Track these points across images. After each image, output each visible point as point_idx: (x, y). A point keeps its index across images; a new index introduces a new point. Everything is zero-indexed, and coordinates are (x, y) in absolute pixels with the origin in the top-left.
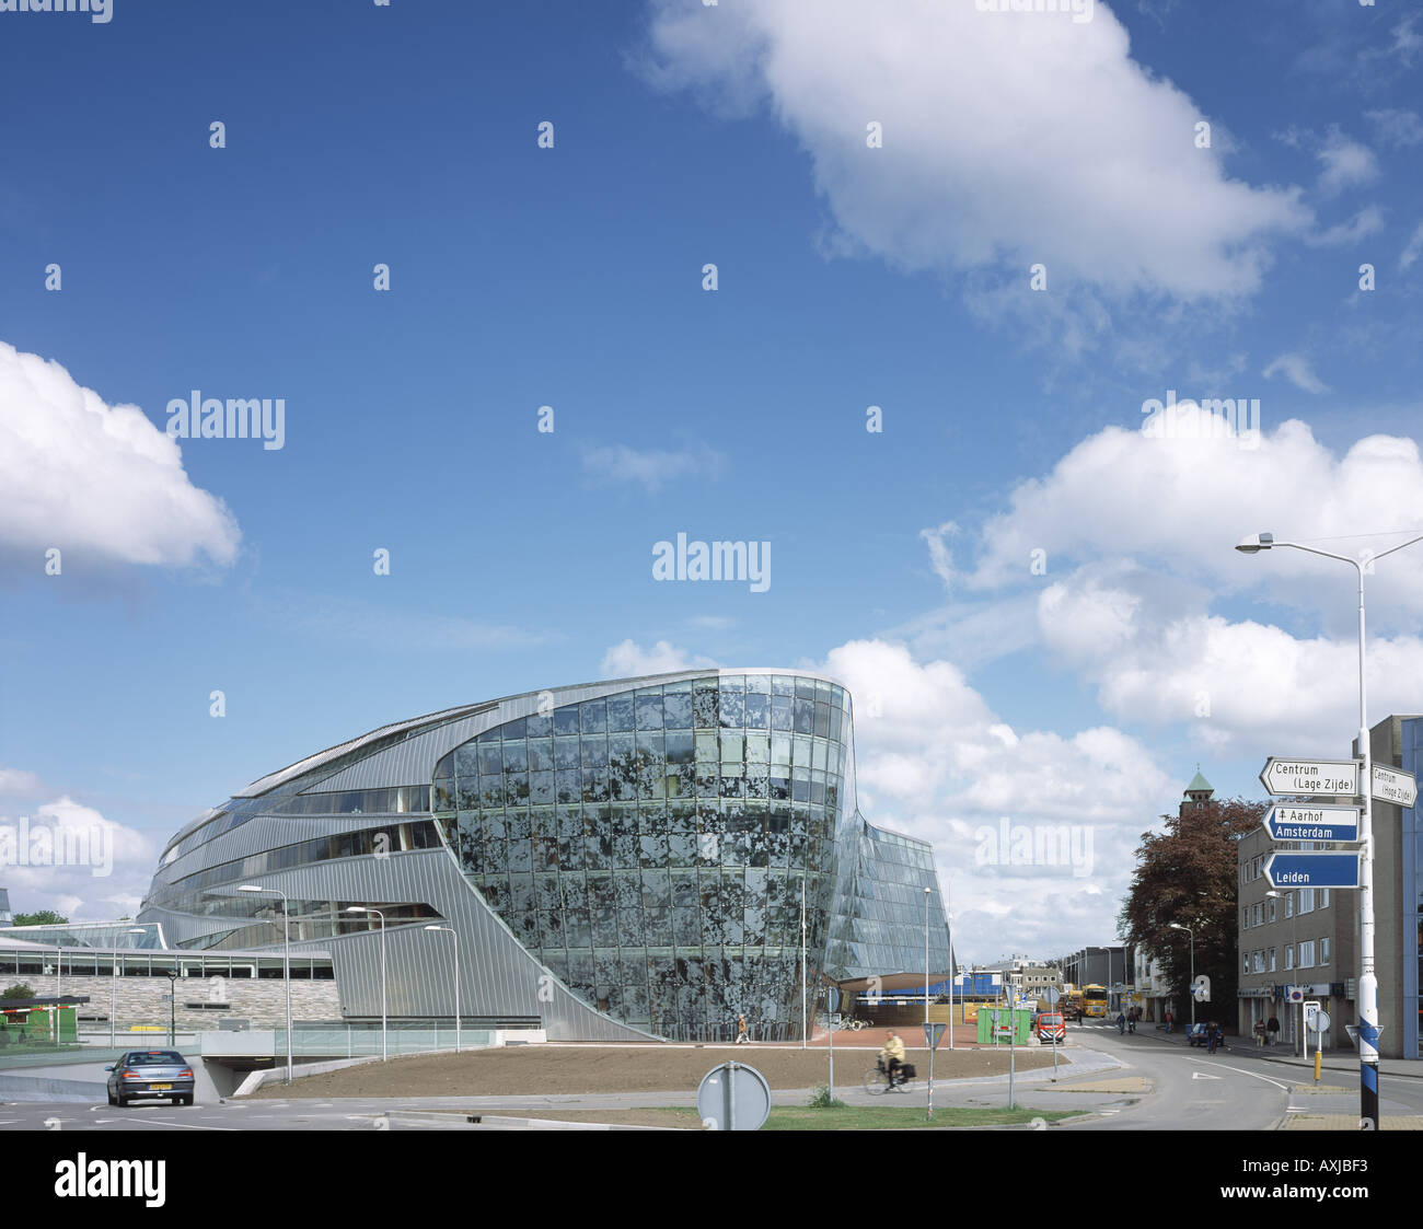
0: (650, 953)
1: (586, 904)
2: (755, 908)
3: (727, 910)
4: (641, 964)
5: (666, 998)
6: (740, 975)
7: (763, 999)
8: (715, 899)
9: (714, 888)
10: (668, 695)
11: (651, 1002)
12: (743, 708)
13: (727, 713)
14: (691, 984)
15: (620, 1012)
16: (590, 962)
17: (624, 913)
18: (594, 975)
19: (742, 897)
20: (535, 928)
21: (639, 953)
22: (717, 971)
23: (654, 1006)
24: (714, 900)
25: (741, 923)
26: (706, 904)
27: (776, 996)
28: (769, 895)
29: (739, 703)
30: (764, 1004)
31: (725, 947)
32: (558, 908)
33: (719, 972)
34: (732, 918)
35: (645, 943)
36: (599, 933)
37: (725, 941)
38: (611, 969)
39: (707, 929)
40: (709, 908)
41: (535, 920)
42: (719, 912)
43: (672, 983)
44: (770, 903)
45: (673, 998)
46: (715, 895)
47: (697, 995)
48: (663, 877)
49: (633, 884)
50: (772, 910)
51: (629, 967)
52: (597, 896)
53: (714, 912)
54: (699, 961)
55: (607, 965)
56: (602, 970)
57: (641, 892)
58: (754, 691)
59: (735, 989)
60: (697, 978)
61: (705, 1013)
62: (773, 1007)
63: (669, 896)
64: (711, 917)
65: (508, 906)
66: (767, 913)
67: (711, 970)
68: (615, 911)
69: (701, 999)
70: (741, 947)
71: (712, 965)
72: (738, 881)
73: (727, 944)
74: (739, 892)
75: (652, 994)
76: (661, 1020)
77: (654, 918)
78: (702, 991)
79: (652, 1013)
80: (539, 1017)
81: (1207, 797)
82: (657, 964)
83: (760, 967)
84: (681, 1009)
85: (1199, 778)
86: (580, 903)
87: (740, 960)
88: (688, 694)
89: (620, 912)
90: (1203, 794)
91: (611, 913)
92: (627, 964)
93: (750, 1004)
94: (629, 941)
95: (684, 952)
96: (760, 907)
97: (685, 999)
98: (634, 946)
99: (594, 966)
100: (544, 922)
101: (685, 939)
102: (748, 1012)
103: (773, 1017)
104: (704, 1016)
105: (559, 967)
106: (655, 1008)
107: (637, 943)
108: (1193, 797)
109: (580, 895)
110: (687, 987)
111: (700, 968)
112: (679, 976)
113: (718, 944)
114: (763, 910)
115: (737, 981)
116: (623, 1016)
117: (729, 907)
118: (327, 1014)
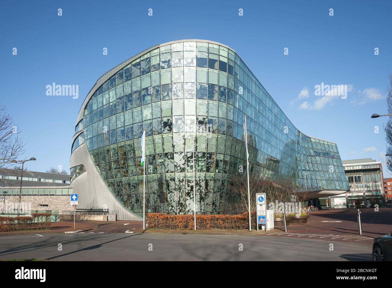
83: (184, 183)
87: (174, 179)
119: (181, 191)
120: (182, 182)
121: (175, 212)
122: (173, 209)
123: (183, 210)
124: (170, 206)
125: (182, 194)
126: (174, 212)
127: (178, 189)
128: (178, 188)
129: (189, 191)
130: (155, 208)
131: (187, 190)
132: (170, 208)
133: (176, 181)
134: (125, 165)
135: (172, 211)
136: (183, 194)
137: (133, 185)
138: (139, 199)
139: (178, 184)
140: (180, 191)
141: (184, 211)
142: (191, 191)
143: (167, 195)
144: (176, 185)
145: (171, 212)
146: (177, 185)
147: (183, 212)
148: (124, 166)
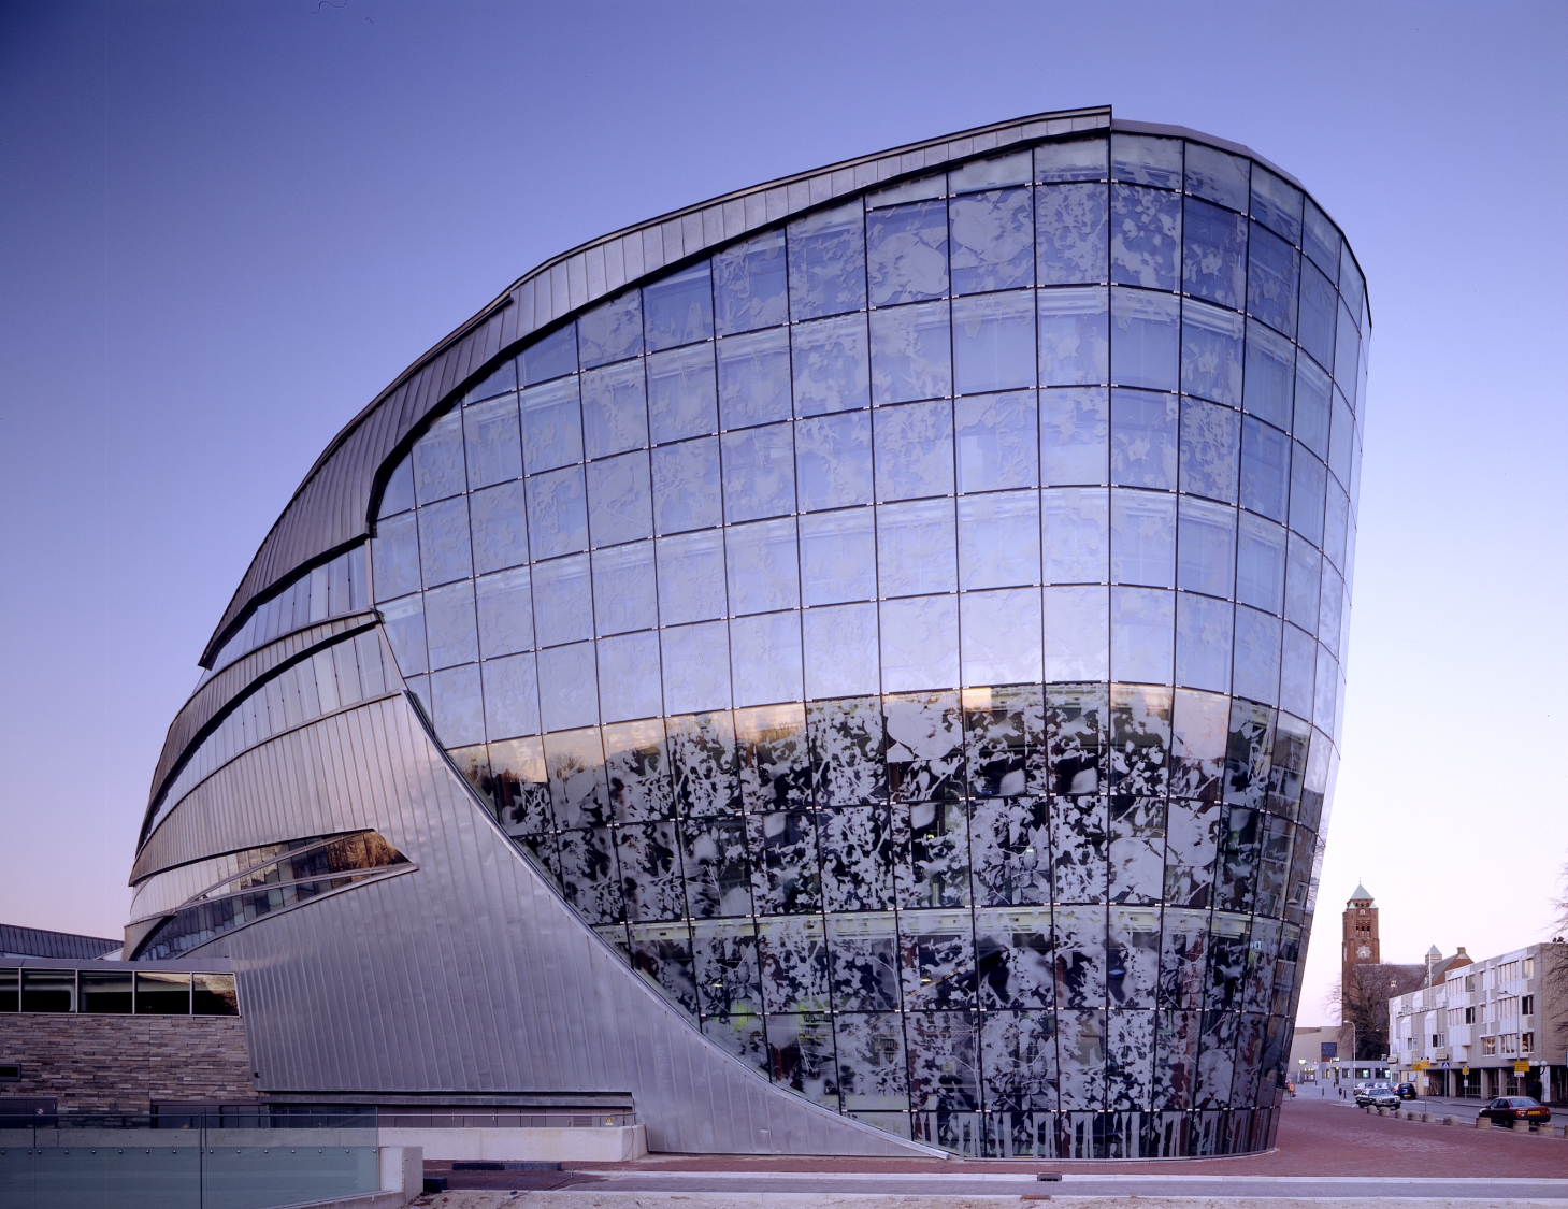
0: (905, 928)
1: (736, 802)
2: (1197, 805)
3: (1121, 806)
4: (883, 957)
5: (948, 1045)
6: (1149, 985)
7: (1202, 1048)
8: (1091, 774)
9: (1089, 743)
10: (961, 195)
11: (911, 1057)
12: (1176, 234)
13: (1130, 244)
14: (1018, 1008)
15: (828, 1083)
16: (749, 954)
17: (837, 824)
18: (758, 987)
19: (1164, 773)
20: (612, 872)
21: (880, 926)
22: (1090, 972)
23: (920, 1063)
24: (1086, 780)
25: (1158, 843)
26: (1064, 787)
27: (1233, 1040)
28: (1231, 773)
29: (1166, 221)
30: (1206, 1058)
31: (1115, 909)
32: (665, 818)
33: (1095, 976)
34: (1136, 830)
35: (893, 900)
36: (772, 878)
37: (1114, 892)
38: (804, 972)
39: (1066, 859)
40: (1074, 799)
41: (611, 853)
42: (1101, 811)
43: (964, 1007)
44: (1232, 797)
45: (969, 1043)
46: (1091, 763)
47: (1034, 1036)
48: (945, 719)
49: (862, 740)
50: (1236, 814)
51: (850, 965)
52: (765, 778)
53: (1087, 811)
54: (1041, 944)
55: (794, 960)
56: (779, 975)
57: (882, 761)
58: (1205, 193)
59: (1136, 1021)
60: (1035, 993)
61: (1056, 1085)
62: (1225, 1067)
63: (962, 768)
64: (1079, 826)
65: (545, 821)
66: (1225, 822)
67: (1071, 972)
68: (812, 819)
69: (1047, 1048)
70: (1156, 909)
71: (1078, 957)
72: (1156, 726)
73: (1121, 899)
74: (1157, 758)
75: (912, 1033)
76: (933, 1102)
77: (919, 833)
78: (1049, 1029)
79: (913, 1085)
80: (629, 1094)
81: (1368, 905)
82: (928, 957)
83: (1201, 964)
84: (990, 1072)
85: (1360, 889)
86: (722, 799)
87: (1152, 941)
88: (1021, 186)
89: (826, 820)
90: (1365, 903)
91: (804, 823)
92: (846, 956)
93: (1173, 1060)
94: (851, 896)
95: (998, 924)
96: (1207, 801)
97: (999, 1045)
98: (864, 908)
99: (761, 964)
100: (632, 857)
101: (1004, 892)
102: (1166, 1082)
103: (1224, 1096)
104: (1052, 1093)
105: (672, 971)
106: (921, 1072)
107: (873, 902)
108: (1357, 905)
109: (721, 780)
110: (1007, 1016)
111: (1042, 963)
112: (985, 987)
113: (1095, 901)
114: (1214, 813)
115: (1143, 1001)
116: (834, 1092)
117: (1130, 799)
118: (223, 1088)
119: (1184, 1006)
120: (1193, 958)
121: (1141, 1110)
122: (1133, 1093)
123: (1182, 1102)
124: (1119, 1079)
125: (1185, 1018)
126: (1133, 1108)
127: (1171, 994)
128: (1172, 987)
129: (1219, 1006)
130: (1017, 1090)
131: (1211, 1000)
132: (1118, 1087)
133: (1164, 950)
134: (800, 845)
135: (1126, 1104)
136: (1190, 1021)
137: (860, 962)
138: (900, 1039)
139: (1171, 966)
140: (1179, 1001)
141: (1187, 1104)
142: (1224, 1007)
143: (1104, 1023)
144: (1160, 973)
145: (1119, 1108)
146: (1170, 972)
147: (1180, 1110)
148: (790, 849)
